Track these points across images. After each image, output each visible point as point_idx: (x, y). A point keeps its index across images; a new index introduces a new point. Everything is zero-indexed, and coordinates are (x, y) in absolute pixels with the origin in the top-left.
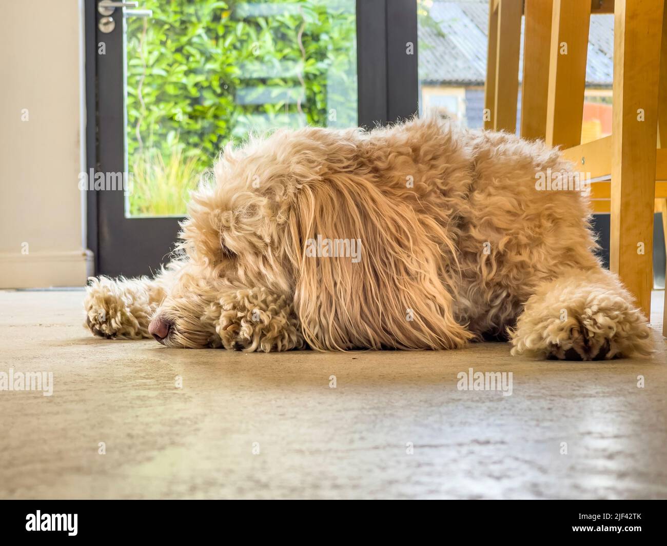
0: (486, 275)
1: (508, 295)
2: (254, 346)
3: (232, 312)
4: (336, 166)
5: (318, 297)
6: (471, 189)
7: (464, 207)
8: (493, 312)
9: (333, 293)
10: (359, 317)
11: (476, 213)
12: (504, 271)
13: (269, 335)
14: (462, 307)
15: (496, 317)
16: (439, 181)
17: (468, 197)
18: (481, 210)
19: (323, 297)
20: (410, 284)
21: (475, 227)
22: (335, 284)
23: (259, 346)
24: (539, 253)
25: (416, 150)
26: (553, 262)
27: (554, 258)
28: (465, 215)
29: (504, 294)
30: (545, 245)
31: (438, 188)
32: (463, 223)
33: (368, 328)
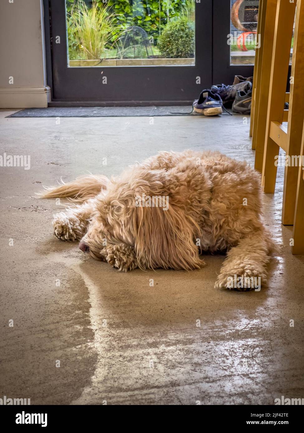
0: (215, 233)
1: (224, 240)
2: (120, 269)
3: (112, 254)
4: (154, 192)
5: (144, 249)
6: (211, 199)
7: (207, 207)
8: (218, 245)
9: (150, 248)
10: (159, 257)
11: (212, 210)
12: (222, 231)
13: (126, 265)
14: (206, 243)
15: (219, 247)
16: (197, 197)
17: (209, 203)
18: (214, 209)
19: (146, 249)
20: (181, 245)
21: (211, 215)
22: (151, 243)
23: (122, 269)
24: (237, 223)
25: (189, 182)
26: (242, 227)
27: (242, 226)
28: (208, 210)
29: (222, 239)
30: (240, 219)
31: (197, 199)
32: (206, 213)
33: (162, 262)
